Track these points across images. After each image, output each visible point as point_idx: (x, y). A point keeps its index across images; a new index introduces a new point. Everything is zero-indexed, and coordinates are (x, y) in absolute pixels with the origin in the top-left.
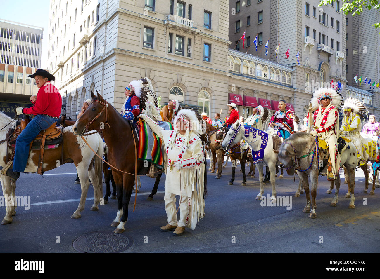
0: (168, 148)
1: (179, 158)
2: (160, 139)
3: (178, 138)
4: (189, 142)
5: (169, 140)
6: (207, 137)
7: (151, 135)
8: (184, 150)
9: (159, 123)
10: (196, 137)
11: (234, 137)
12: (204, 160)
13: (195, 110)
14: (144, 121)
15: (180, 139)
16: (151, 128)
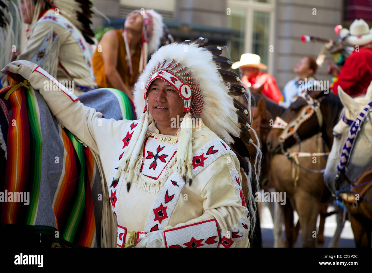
0: (115, 183)
1: (157, 222)
2: (85, 150)
3: (151, 147)
4: (191, 162)
5: (121, 157)
6: (256, 142)
7: (56, 138)
8: (173, 190)
9: (83, 94)
10: (217, 142)
11: (347, 146)
12: (246, 226)
13: (212, 46)
14: (29, 84)
15: (159, 149)
16: (55, 114)
